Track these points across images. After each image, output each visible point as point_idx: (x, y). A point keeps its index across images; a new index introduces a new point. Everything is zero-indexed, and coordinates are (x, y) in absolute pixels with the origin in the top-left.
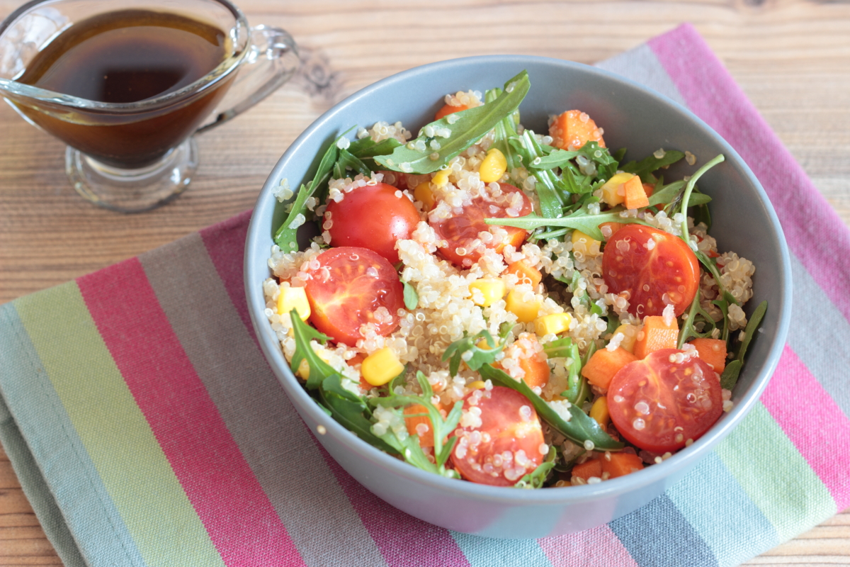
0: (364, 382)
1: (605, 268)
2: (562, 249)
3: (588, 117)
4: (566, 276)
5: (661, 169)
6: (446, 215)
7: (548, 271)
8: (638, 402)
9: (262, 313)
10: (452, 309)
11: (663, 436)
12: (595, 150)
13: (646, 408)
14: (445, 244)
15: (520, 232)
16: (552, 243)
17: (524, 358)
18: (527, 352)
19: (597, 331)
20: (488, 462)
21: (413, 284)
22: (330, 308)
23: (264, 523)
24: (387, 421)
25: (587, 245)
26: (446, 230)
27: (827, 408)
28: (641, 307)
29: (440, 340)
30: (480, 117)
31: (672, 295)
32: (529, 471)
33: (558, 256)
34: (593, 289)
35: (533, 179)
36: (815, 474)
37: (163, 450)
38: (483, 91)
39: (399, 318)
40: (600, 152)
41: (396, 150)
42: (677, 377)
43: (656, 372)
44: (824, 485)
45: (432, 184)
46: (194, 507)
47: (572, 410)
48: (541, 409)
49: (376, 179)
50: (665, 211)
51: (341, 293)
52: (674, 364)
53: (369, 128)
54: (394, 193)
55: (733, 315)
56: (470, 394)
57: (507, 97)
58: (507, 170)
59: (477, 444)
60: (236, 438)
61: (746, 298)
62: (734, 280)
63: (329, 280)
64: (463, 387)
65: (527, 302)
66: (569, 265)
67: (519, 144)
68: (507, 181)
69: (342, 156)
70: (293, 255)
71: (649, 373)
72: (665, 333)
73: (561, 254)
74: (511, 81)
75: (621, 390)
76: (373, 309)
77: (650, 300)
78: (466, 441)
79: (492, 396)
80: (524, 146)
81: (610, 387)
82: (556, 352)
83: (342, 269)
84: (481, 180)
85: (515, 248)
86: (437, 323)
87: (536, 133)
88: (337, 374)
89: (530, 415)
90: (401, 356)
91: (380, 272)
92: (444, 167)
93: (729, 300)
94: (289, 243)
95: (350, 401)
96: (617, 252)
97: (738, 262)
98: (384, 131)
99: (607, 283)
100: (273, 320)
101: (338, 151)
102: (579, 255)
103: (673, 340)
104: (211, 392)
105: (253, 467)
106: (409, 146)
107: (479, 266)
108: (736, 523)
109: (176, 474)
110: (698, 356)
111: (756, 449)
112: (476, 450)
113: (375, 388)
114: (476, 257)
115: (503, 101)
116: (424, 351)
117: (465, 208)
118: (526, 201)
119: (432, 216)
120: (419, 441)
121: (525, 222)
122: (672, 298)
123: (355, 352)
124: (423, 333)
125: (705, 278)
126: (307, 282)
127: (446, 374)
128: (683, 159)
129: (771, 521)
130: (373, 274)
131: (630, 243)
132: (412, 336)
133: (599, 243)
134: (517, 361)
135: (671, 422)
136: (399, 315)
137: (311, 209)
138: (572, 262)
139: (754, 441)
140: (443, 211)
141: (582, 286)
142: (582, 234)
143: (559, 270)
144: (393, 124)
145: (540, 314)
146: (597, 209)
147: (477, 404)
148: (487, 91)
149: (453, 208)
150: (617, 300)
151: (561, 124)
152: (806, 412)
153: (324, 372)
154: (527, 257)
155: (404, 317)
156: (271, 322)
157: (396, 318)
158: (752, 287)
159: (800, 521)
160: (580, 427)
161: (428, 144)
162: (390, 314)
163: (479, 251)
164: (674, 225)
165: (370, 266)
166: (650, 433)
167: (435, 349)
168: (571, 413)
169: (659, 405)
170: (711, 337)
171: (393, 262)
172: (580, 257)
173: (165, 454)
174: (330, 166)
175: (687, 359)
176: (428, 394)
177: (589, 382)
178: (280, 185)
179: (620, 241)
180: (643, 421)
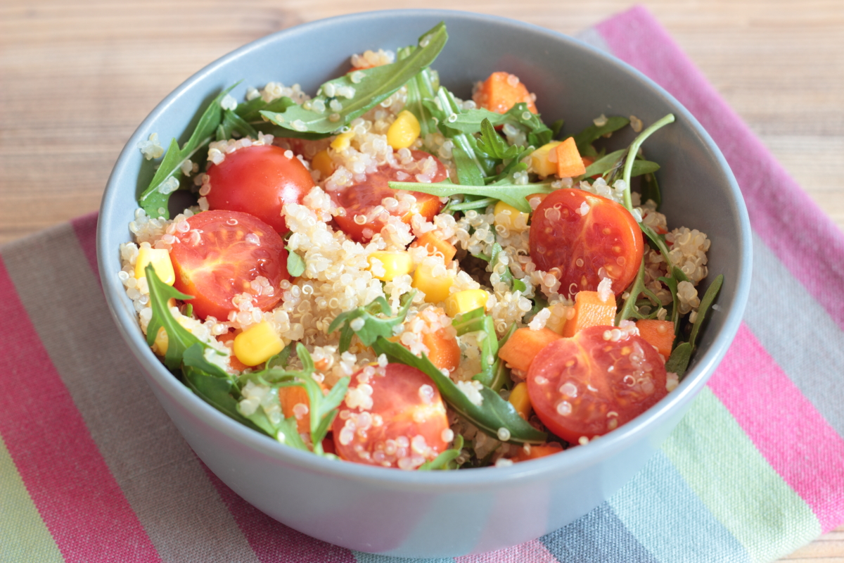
0: (235, 361)
1: (532, 244)
2: (482, 221)
3: (517, 80)
4: (486, 253)
5: (602, 138)
6: (345, 181)
7: (464, 247)
8: (563, 383)
9: (116, 276)
10: (345, 280)
11: (593, 422)
12: (523, 111)
13: (573, 390)
14: (341, 212)
15: (431, 199)
16: (469, 215)
17: (427, 331)
18: (432, 325)
19: (519, 312)
20: (378, 449)
21: (301, 253)
22: (198, 275)
23: (130, 544)
24: (256, 397)
25: (513, 218)
26: (345, 198)
27: (807, 418)
28: (573, 286)
29: (330, 315)
30: (390, 75)
31: (610, 268)
32: (429, 459)
33: (476, 228)
34: (517, 267)
35: (449, 145)
36: (793, 490)
37: (14, 461)
38: (395, 51)
39: (282, 290)
40: (530, 114)
41: (289, 110)
42: (613, 357)
43: (587, 350)
44: (804, 501)
45: (331, 149)
46: (47, 525)
47: (483, 392)
48: (446, 390)
49: (264, 140)
50: (605, 178)
51: (214, 258)
52: (610, 342)
53: (261, 89)
54: (283, 154)
55: (683, 294)
56: (361, 371)
57: (421, 52)
58: (421, 137)
59: (367, 428)
60: (102, 450)
61: (700, 276)
62: (685, 255)
63: (200, 244)
64: (353, 364)
65: (436, 278)
66: (489, 239)
67: (434, 106)
68: (419, 148)
69: (227, 117)
70: (161, 222)
71: (578, 351)
72: (599, 310)
73: (479, 226)
74: (426, 35)
75: (543, 370)
76: (252, 278)
77: (584, 277)
78: (353, 425)
79: (387, 374)
80: (440, 107)
81: (531, 367)
82: (466, 327)
83: (217, 234)
84: (388, 144)
85: (425, 218)
86: (326, 296)
87: (456, 95)
88: (199, 343)
89: (432, 395)
90: (282, 334)
91: (263, 239)
92: (345, 130)
93: (679, 277)
94: (157, 209)
95: (214, 377)
96: (545, 222)
97: (690, 234)
98: (276, 90)
99: (535, 261)
100: (128, 285)
101: (223, 113)
102: (502, 229)
103: (610, 318)
104: (76, 397)
105: (120, 482)
106: (305, 106)
107: (381, 236)
108: (699, 544)
109: (28, 489)
110: (639, 334)
111: (721, 463)
112: (365, 436)
113: (250, 369)
114: (378, 227)
115: (417, 57)
116: (311, 331)
117: (368, 176)
118: (441, 167)
119: (329, 182)
120: (297, 426)
121: (438, 188)
122: (610, 273)
123: (227, 326)
124: (310, 310)
125: (651, 254)
126: (172, 245)
127: (333, 349)
128: (628, 126)
129: (742, 541)
130: (253, 241)
131: (561, 210)
132: (298, 313)
133: (527, 215)
134: (419, 335)
135: (603, 407)
136: (282, 287)
137: (187, 174)
138: (493, 235)
139: (720, 454)
140: (342, 177)
141: (504, 260)
142: (507, 205)
143: (477, 245)
144: (291, 87)
145: (451, 290)
146: (525, 179)
147: (368, 382)
148: (399, 49)
149: (355, 175)
150: (545, 278)
151: (487, 90)
152: (781, 423)
153: (185, 343)
154: (440, 229)
155: (289, 290)
156: (126, 288)
157: (278, 291)
158: (706, 265)
159: (777, 542)
160: (494, 413)
161: (327, 105)
162: (271, 285)
163: (381, 219)
164: (614, 194)
165: (251, 232)
166: (577, 418)
167: (323, 325)
168: (483, 395)
169: (590, 388)
170: (656, 318)
171: (279, 228)
172: (503, 232)
173: (17, 466)
174: (213, 128)
175: (625, 336)
176: (309, 369)
177: (507, 366)
178: (148, 139)
179: (550, 209)
180: (570, 405)
